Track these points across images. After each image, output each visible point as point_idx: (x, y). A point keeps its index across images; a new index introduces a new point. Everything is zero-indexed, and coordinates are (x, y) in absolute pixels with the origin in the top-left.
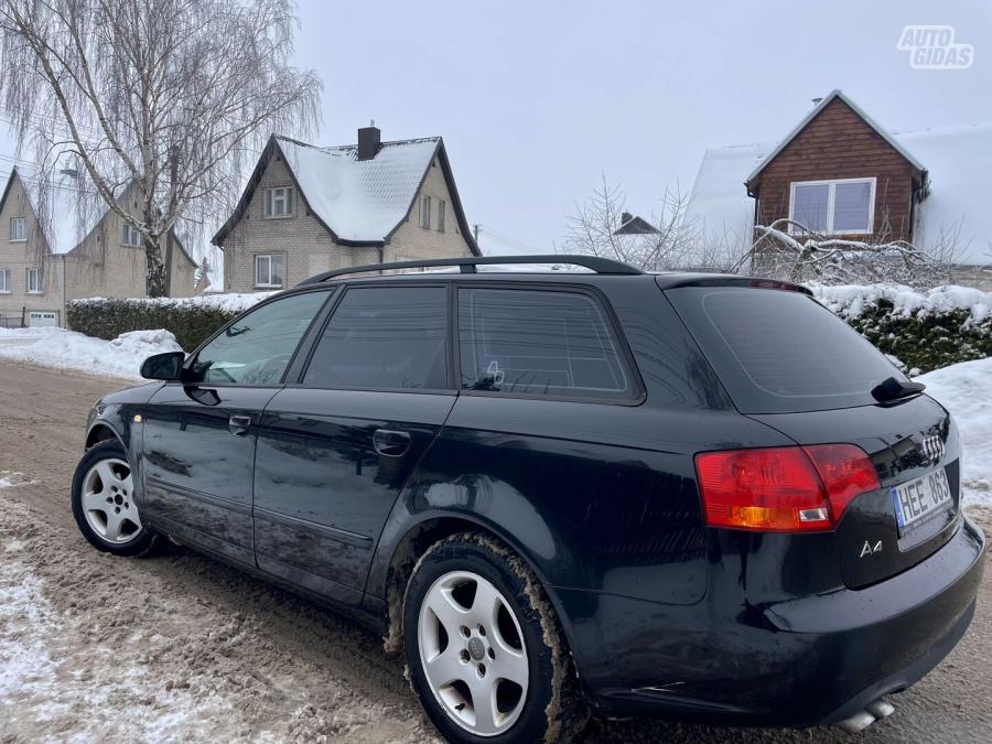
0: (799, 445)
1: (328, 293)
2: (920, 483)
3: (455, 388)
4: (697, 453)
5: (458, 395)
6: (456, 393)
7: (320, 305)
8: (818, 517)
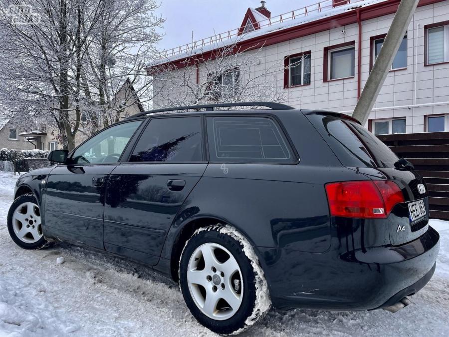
0: (372, 180)
1: (141, 122)
2: (415, 205)
3: (207, 161)
4: (326, 183)
5: (208, 164)
6: (207, 162)
7: (137, 128)
8: (380, 212)
